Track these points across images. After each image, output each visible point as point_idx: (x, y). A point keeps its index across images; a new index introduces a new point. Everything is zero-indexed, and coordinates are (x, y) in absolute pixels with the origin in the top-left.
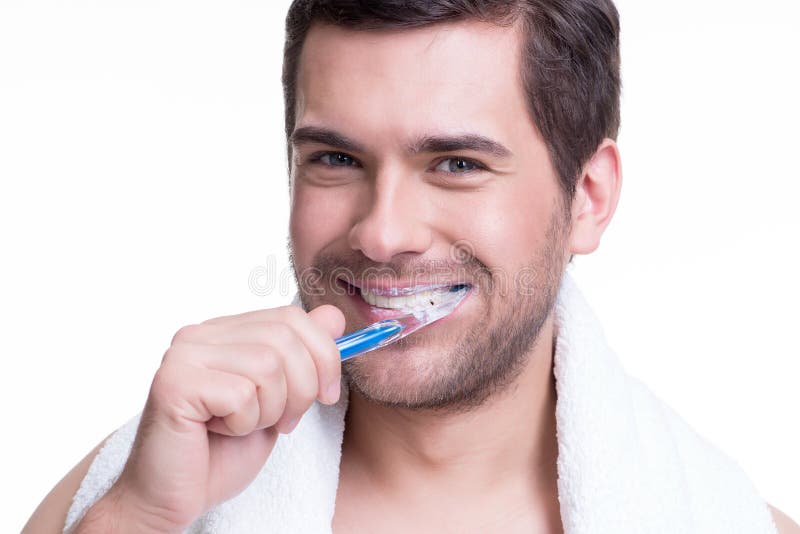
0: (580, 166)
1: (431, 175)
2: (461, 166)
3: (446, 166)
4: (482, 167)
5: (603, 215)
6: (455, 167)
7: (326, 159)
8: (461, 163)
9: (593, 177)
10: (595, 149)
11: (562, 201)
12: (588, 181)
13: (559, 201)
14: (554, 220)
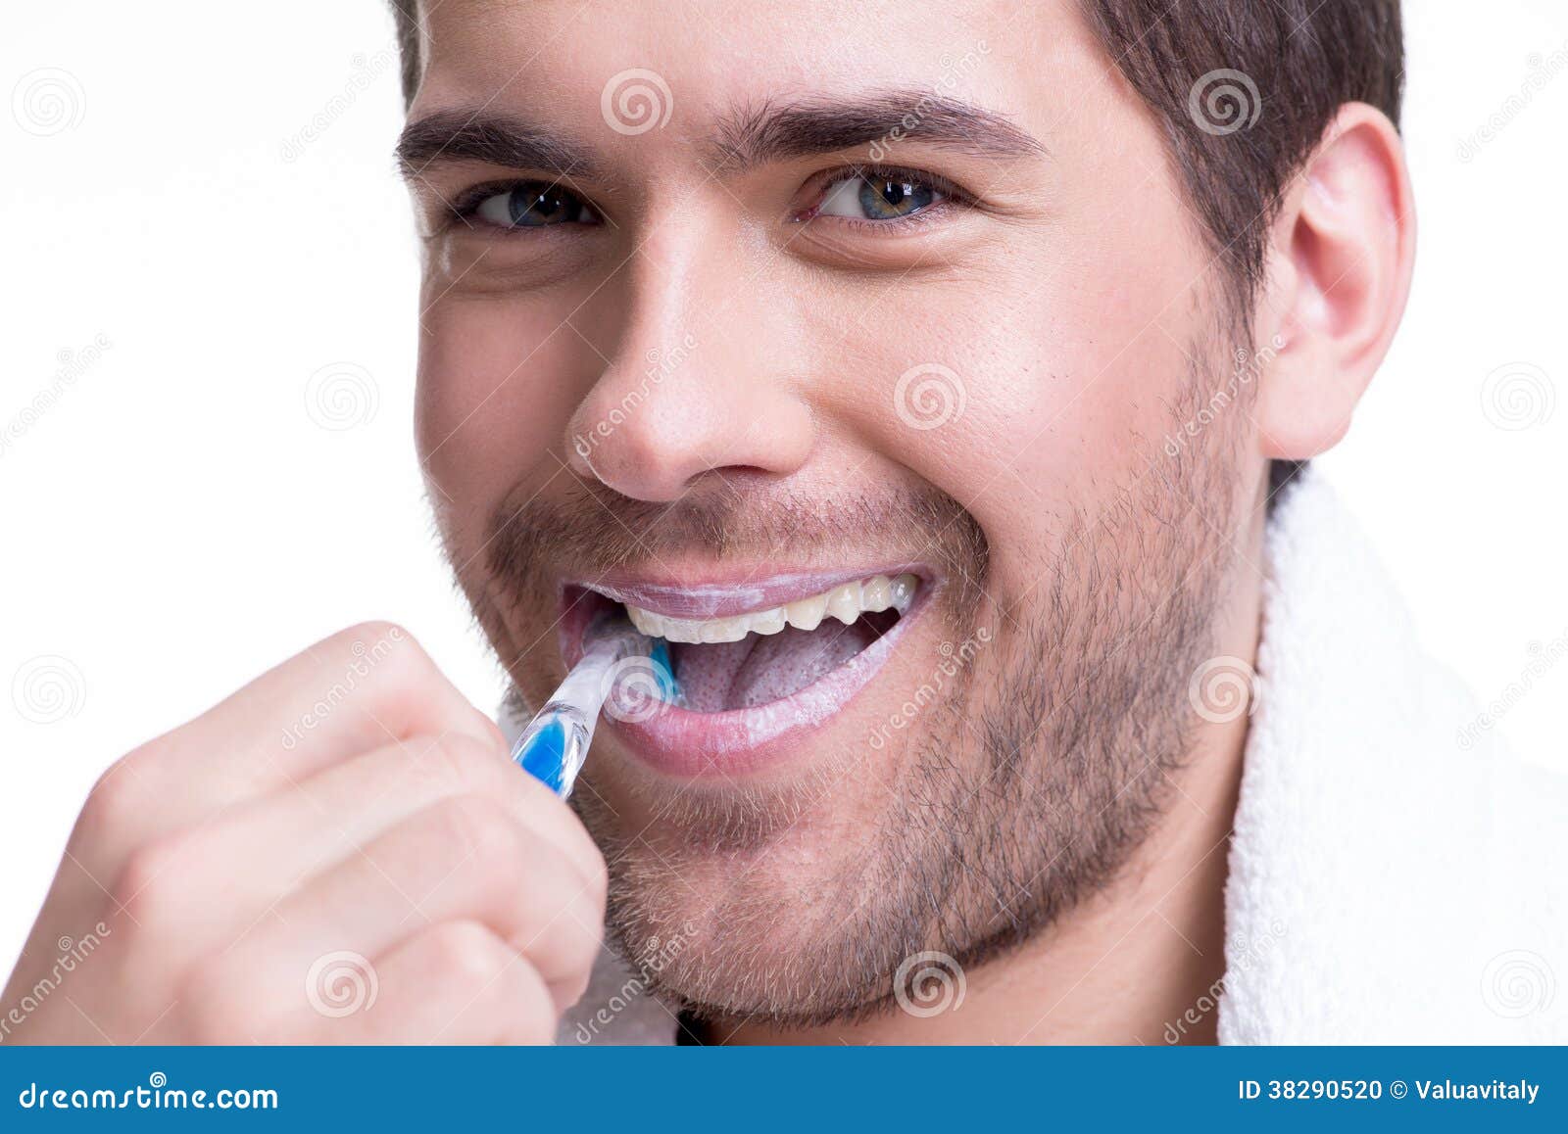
0: (1274, 184)
1: (800, 231)
2: (895, 198)
3: (845, 200)
4: (961, 197)
5: (1363, 333)
6: (878, 204)
7: (498, 208)
8: (898, 190)
9: (1320, 222)
10: (1316, 135)
11: (1219, 296)
12: (1306, 239)
13: (1210, 297)
14: (1198, 360)
